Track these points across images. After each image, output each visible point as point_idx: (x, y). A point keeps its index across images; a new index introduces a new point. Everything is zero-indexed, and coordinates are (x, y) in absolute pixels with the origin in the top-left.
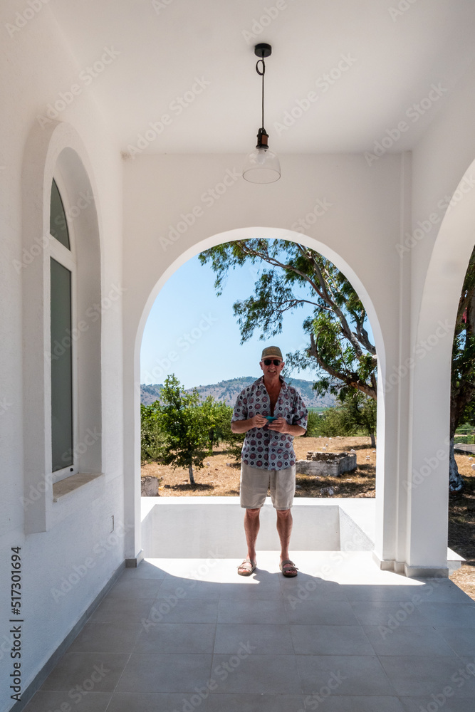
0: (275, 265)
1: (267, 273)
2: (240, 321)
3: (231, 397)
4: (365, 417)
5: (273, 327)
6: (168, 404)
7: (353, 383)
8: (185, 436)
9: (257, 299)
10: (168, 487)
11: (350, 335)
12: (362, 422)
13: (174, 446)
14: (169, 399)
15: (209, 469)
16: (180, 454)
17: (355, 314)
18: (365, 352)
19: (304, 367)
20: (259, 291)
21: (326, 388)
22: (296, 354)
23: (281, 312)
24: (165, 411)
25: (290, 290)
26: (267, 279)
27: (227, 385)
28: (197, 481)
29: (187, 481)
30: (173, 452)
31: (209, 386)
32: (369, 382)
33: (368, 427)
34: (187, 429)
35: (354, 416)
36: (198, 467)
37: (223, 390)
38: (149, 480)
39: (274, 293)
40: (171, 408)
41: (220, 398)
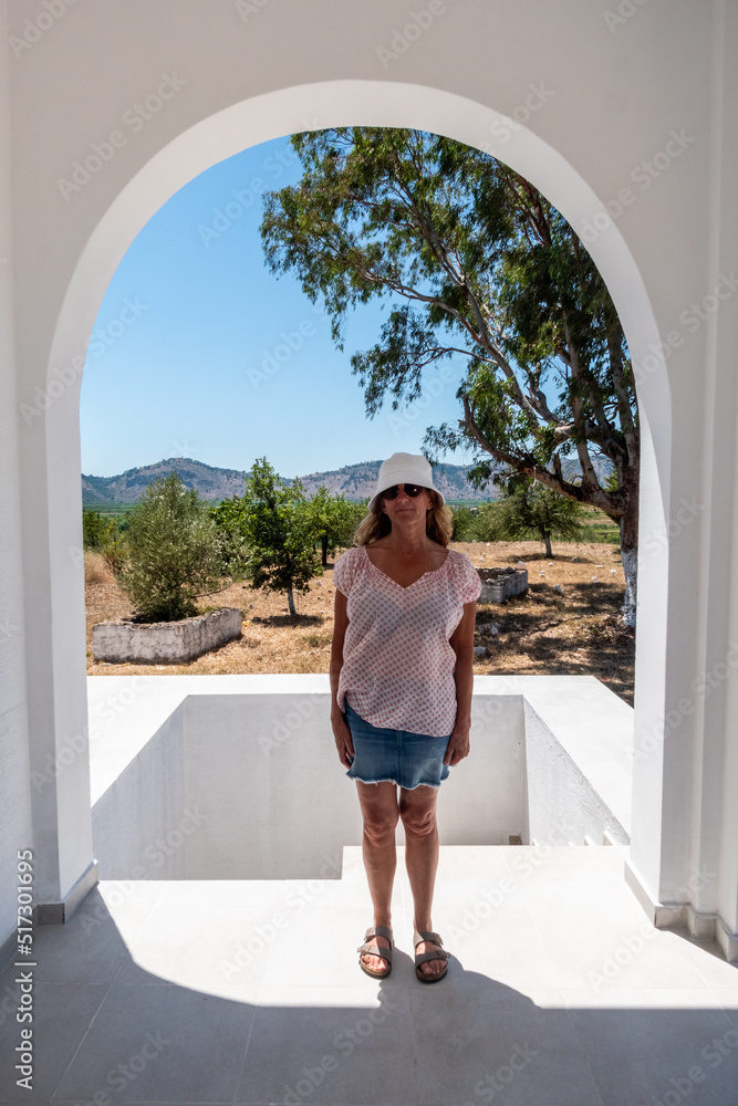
0: (412, 297)
1: (399, 309)
2: (362, 383)
3: (356, 487)
4: (537, 515)
5: (408, 388)
6: (256, 501)
7: (526, 470)
8: (283, 547)
9: (385, 347)
10: (257, 620)
11: (521, 398)
12: (533, 523)
13: (267, 562)
14: (259, 493)
15: (319, 591)
16: (273, 573)
17: (527, 369)
18: (543, 424)
19: (453, 447)
20: (388, 337)
21: (487, 476)
22: (442, 429)
23: (420, 366)
24: (253, 511)
25: (432, 333)
26: (399, 319)
27: (351, 471)
28: (300, 611)
29: (286, 610)
30: (266, 570)
31: (328, 473)
32: (550, 467)
33: (541, 530)
34: (286, 538)
35: (522, 514)
36: (301, 592)
37: (347, 478)
38: (226, 614)
39: (409, 339)
40: (261, 507)
41: (342, 488)
